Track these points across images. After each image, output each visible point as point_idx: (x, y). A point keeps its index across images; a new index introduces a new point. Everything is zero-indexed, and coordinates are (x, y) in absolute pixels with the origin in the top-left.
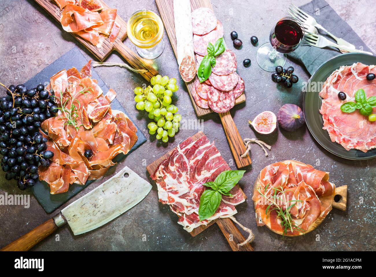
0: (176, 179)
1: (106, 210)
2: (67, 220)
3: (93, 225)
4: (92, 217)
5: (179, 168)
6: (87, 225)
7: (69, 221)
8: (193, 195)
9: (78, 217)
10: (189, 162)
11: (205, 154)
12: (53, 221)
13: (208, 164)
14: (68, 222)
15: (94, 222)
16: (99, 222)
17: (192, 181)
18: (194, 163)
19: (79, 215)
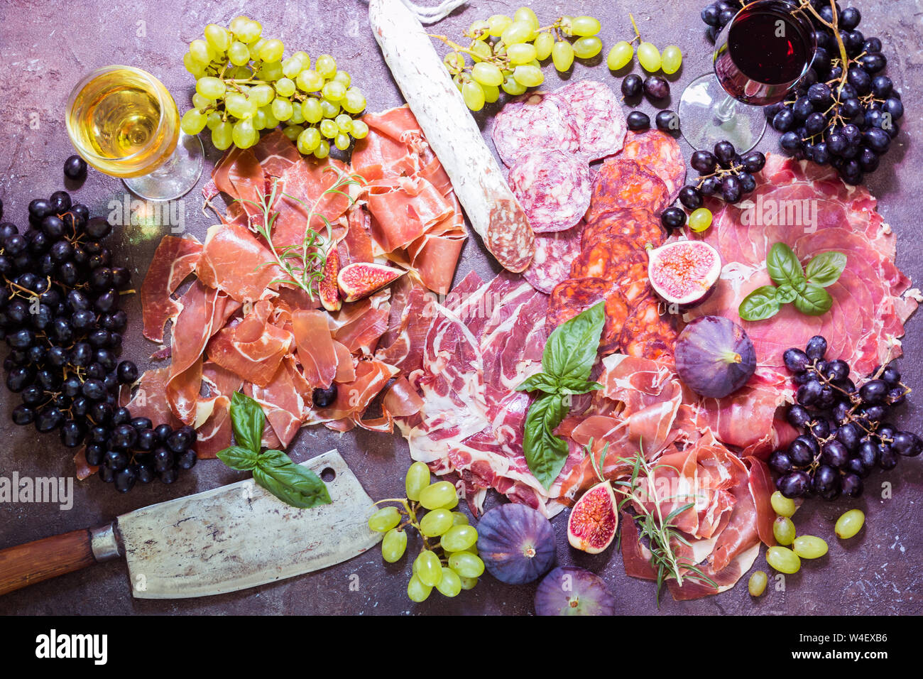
0: (448, 395)
1: (242, 555)
2: (128, 547)
3: (192, 585)
4: (197, 562)
5: (452, 362)
6: (178, 581)
7: (132, 551)
8: (502, 432)
9: (159, 549)
10: (479, 341)
11: (520, 316)
12: (87, 538)
13: (533, 343)
14: (128, 553)
15: (196, 578)
16: (212, 583)
17: (494, 393)
18: (493, 345)
19: (162, 545)
